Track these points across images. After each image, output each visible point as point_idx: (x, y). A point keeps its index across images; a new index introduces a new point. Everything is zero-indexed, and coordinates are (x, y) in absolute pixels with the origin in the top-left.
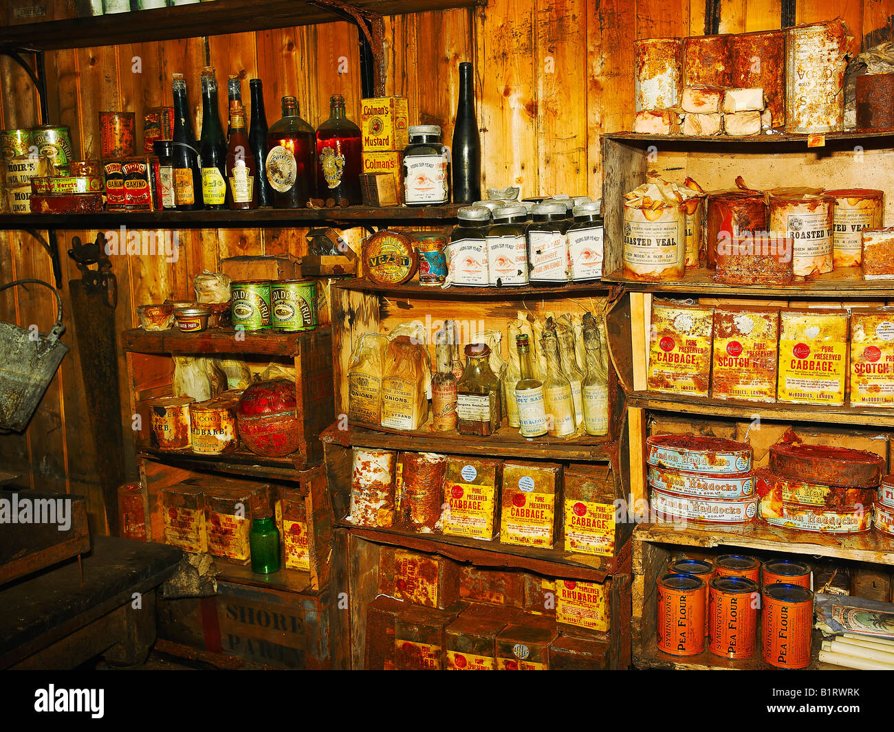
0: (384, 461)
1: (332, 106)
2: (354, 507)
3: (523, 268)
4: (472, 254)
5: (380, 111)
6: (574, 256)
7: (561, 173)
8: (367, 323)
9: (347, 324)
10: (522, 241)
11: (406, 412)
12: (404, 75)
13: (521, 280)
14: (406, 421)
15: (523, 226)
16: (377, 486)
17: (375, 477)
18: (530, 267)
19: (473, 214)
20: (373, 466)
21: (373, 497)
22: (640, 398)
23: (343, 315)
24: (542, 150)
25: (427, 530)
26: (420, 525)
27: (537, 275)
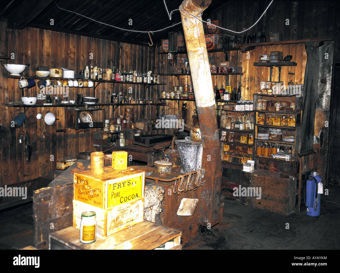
0: (225, 132)
1: (222, 87)
2: (221, 138)
3: (244, 109)
4: (238, 107)
5: (230, 88)
6: (250, 108)
7: (251, 97)
8: (225, 116)
9: (222, 115)
10: (244, 105)
11: (229, 127)
12: (232, 83)
13: (244, 110)
14: (229, 128)
15: (245, 104)
16: (224, 135)
17: (224, 134)
18: (245, 109)
19: (239, 102)
20: (224, 133)
21: (224, 137)
22: (257, 125)
23: (222, 114)
24: (249, 94)
25: (230, 141)
26: (229, 141)
27: (246, 110)
